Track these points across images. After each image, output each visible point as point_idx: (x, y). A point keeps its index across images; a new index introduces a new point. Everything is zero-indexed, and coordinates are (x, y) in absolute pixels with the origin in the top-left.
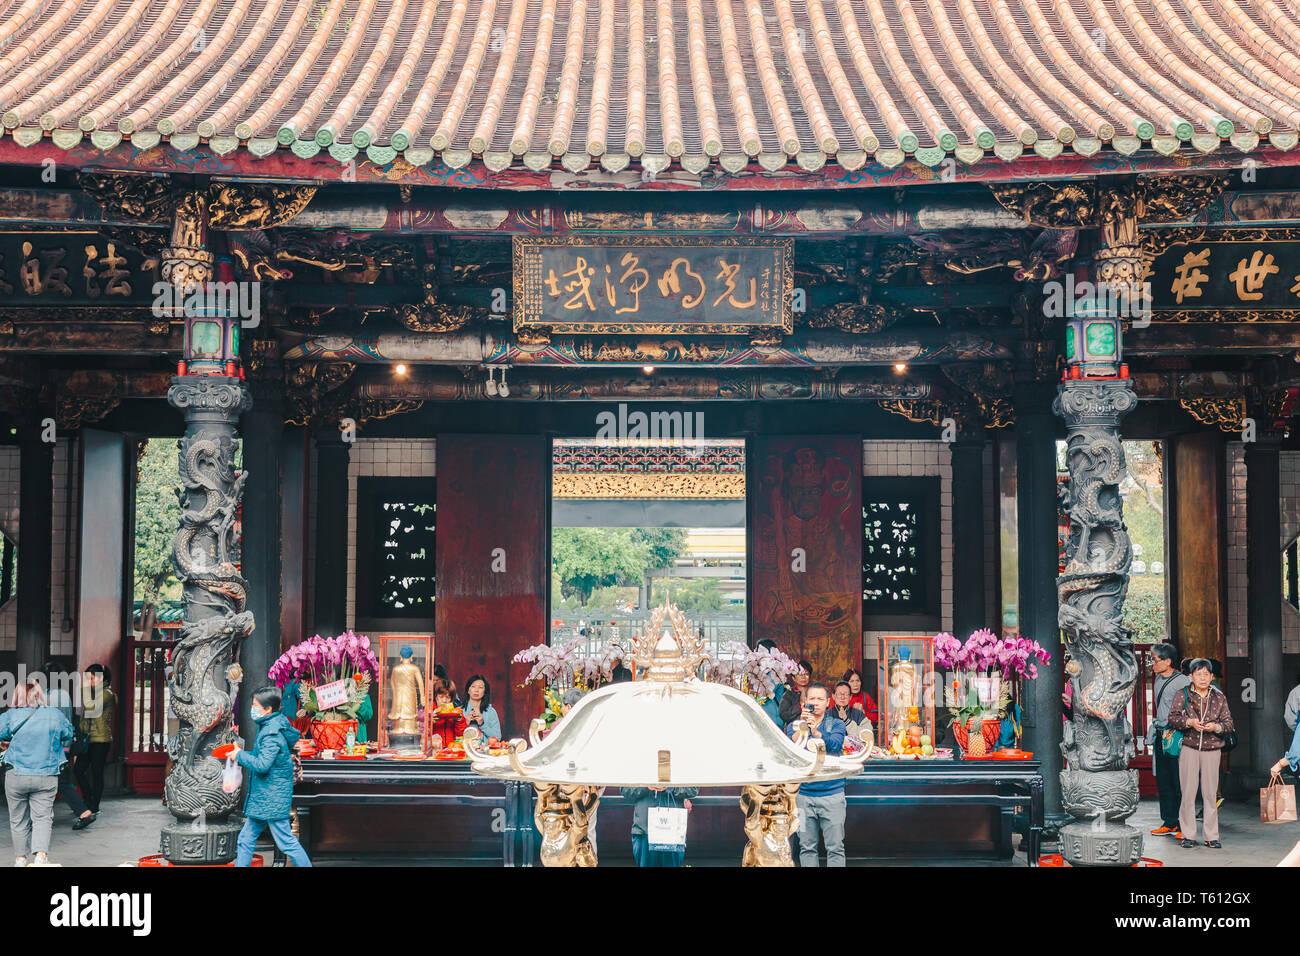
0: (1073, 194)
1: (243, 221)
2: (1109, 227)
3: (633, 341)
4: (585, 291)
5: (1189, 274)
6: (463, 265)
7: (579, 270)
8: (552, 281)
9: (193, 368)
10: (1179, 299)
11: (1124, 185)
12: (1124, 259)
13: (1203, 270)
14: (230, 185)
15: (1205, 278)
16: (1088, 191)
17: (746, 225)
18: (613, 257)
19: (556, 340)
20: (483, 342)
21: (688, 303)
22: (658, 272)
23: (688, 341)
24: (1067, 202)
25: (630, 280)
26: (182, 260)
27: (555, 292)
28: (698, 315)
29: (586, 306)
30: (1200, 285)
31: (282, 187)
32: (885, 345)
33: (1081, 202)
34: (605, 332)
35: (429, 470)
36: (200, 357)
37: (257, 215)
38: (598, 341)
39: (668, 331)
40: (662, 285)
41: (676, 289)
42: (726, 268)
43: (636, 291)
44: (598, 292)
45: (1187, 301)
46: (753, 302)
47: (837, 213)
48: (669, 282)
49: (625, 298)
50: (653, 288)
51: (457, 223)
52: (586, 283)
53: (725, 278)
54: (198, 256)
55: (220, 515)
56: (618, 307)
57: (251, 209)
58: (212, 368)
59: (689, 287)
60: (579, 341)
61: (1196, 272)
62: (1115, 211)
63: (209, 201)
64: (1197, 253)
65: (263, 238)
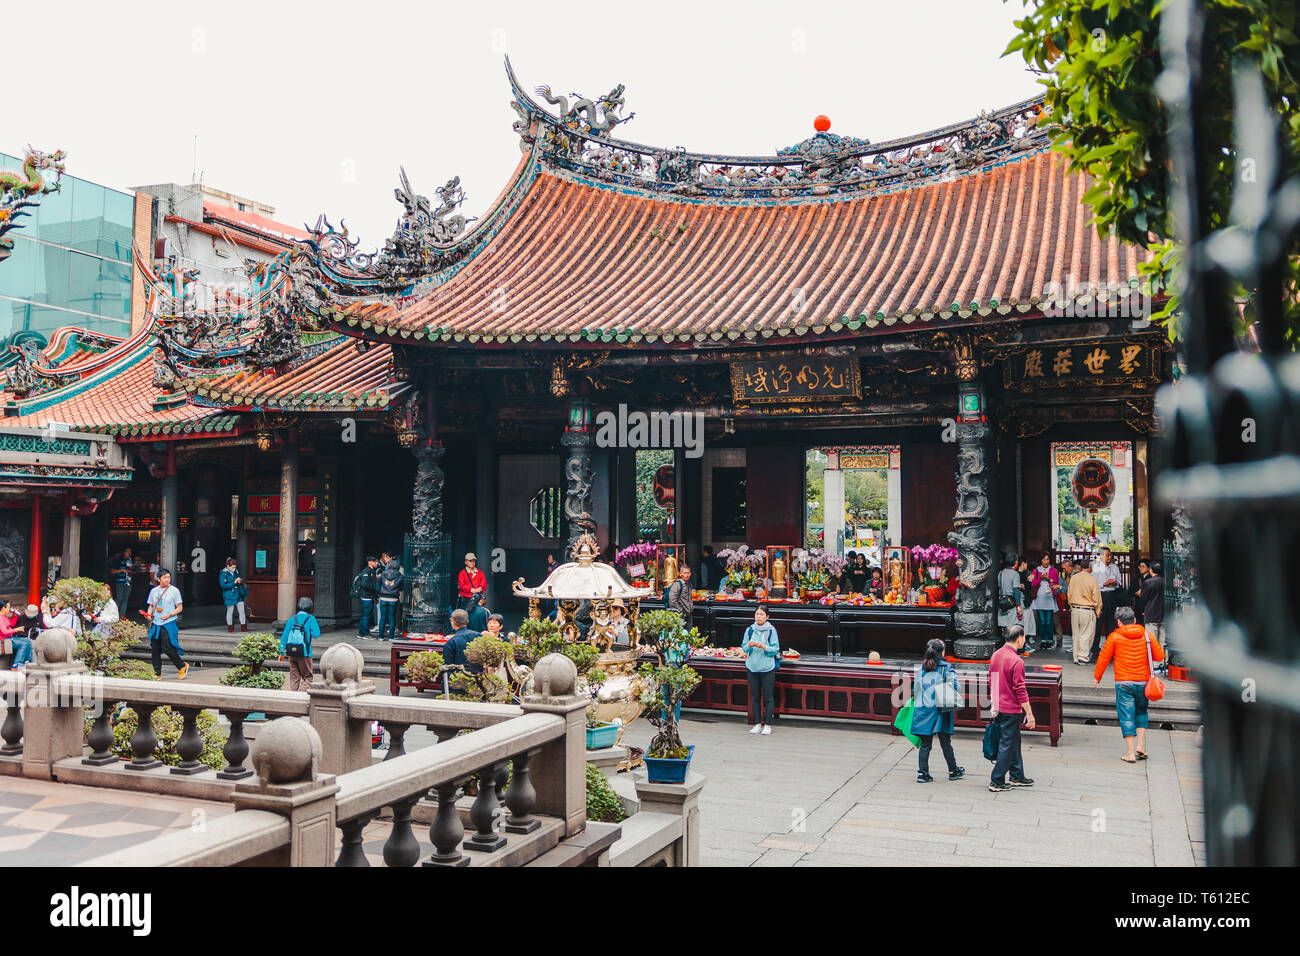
0: (941, 334)
1: (581, 366)
2: (957, 351)
3: (788, 405)
4: (763, 383)
5: (1062, 362)
6: (712, 372)
7: (760, 374)
8: (748, 379)
9: (572, 428)
10: (1059, 375)
11: (961, 331)
12: (965, 366)
13: (1069, 360)
14: (576, 351)
15: (1070, 363)
16: (950, 335)
17: (803, 355)
18: (774, 368)
19: (752, 407)
20: (720, 409)
21: (811, 387)
22: (796, 373)
23: (812, 405)
24: (939, 338)
25: (784, 377)
26: (556, 385)
27: (750, 384)
28: (816, 392)
29: (765, 390)
30: (1068, 367)
31: (596, 351)
32: (907, 403)
33: (946, 339)
34: (774, 401)
35: (743, 463)
36: (574, 423)
37: (586, 363)
38: (771, 406)
39: (803, 400)
40: (798, 378)
41: (805, 380)
42: (828, 370)
43: (787, 382)
44: (769, 383)
45: (1063, 375)
46: (842, 385)
47: (844, 347)
48: (802, 377)
49: (782, 386)
50: (794, 380)
51: (677, 360)
52: (763, 379)
53: (828, 374)
54: (562, 382)
55: (581, 492)
56: (780, 389)
57: (584, 361)
58: (578, 429)
59: (811, 379)
60: (762, 407)
61: (1065, 361)
62: (958, 344)
63: (566, 359)
64: (1064, 350)
65: (598, 371)
